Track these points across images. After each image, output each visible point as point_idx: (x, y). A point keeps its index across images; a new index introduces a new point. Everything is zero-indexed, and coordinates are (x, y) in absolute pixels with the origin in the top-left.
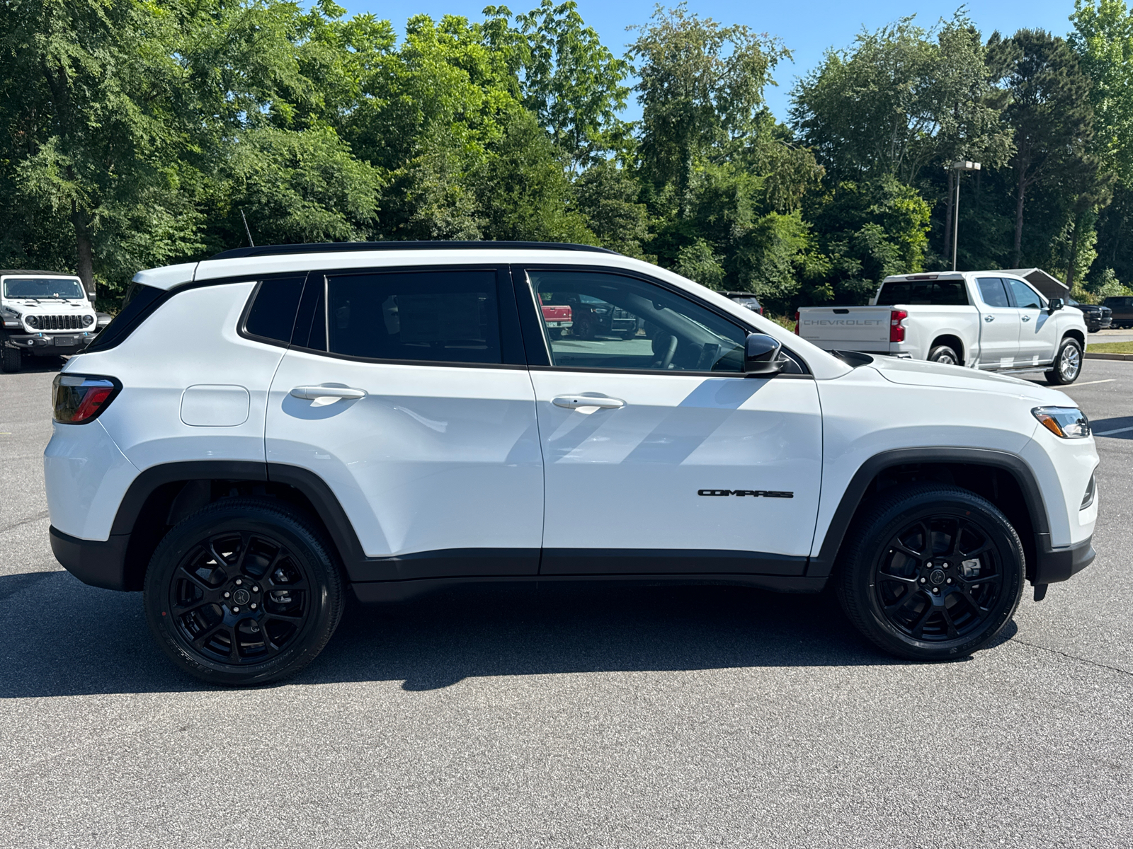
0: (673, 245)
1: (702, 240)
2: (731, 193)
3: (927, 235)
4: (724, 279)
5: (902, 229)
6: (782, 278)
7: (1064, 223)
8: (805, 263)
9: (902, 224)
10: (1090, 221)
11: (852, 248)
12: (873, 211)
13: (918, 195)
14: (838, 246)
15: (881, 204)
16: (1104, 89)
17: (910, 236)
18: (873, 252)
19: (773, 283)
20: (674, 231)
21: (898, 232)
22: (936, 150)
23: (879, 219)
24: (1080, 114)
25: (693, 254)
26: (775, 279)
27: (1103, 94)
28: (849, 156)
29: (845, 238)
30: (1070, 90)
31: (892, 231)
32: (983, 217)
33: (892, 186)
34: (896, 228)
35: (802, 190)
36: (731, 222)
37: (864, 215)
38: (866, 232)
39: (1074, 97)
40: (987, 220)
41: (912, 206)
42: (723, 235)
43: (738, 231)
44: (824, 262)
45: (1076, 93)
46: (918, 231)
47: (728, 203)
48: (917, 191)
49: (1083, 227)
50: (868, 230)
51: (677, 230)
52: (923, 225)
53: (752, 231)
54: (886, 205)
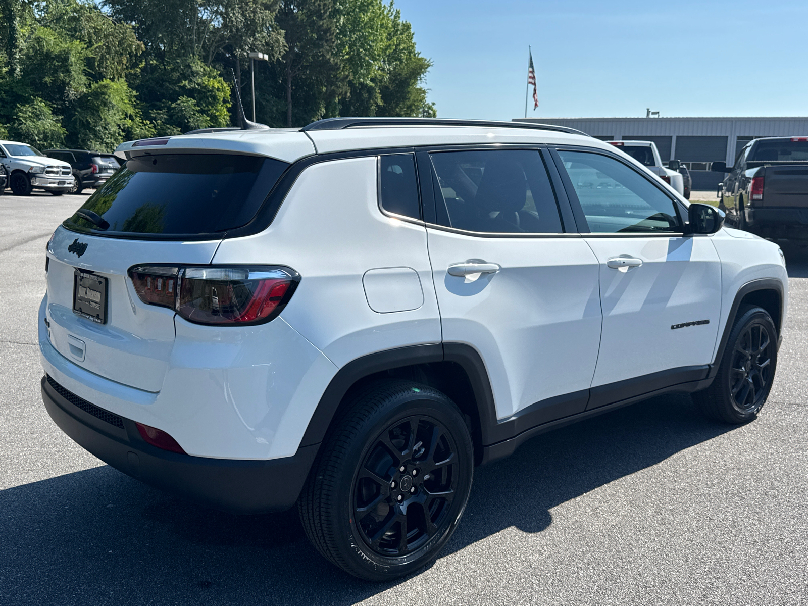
0: (7, 103)
1: (40, 99)
2: (63, 58)
3: (229, 110)
4: (67, 137)
5: (210, 103)
6: (115, 140)
7: (318, 109)
8: (132, 128)
9: (210, 99)
10: (336, 108)
11: (171, 116)
12: (185, 86)
13: (220, 75)
14: (159, 114)
15: (191, 81)
16: (340, 8)
17: (217, 111)
18: (189, 122)
19: (107, 144)
20: (7, 88)
21: (206, 106)
22: (227, 40)
23: (191, 93)
24: (327, 25)
25: (33, 113)
26: (108, 141)
27: (338, 12)
28: (160, 35)
29: (163, 107)
30: (319, 5)
31: (202, 104)
32: (265, 99)
33: (198, 66)
34: (205, 102)
35: (125, 62)
36: (64, 84)
37: (177, 89)
38: (182, 104)
39: (322, 11)
40: (267, 101)
41: (216, 85)
42: (57, 96)
43: (72, 94)
44: (149, 127)
45: (324, 8)
46: (222, 106)
47: (60, 67)
48: (219, 72)
49: (332, 112)
50: (183, 102)
51: (11, 88)
52: (225, 101)
53: (85, 96)
54: (195, 82)
